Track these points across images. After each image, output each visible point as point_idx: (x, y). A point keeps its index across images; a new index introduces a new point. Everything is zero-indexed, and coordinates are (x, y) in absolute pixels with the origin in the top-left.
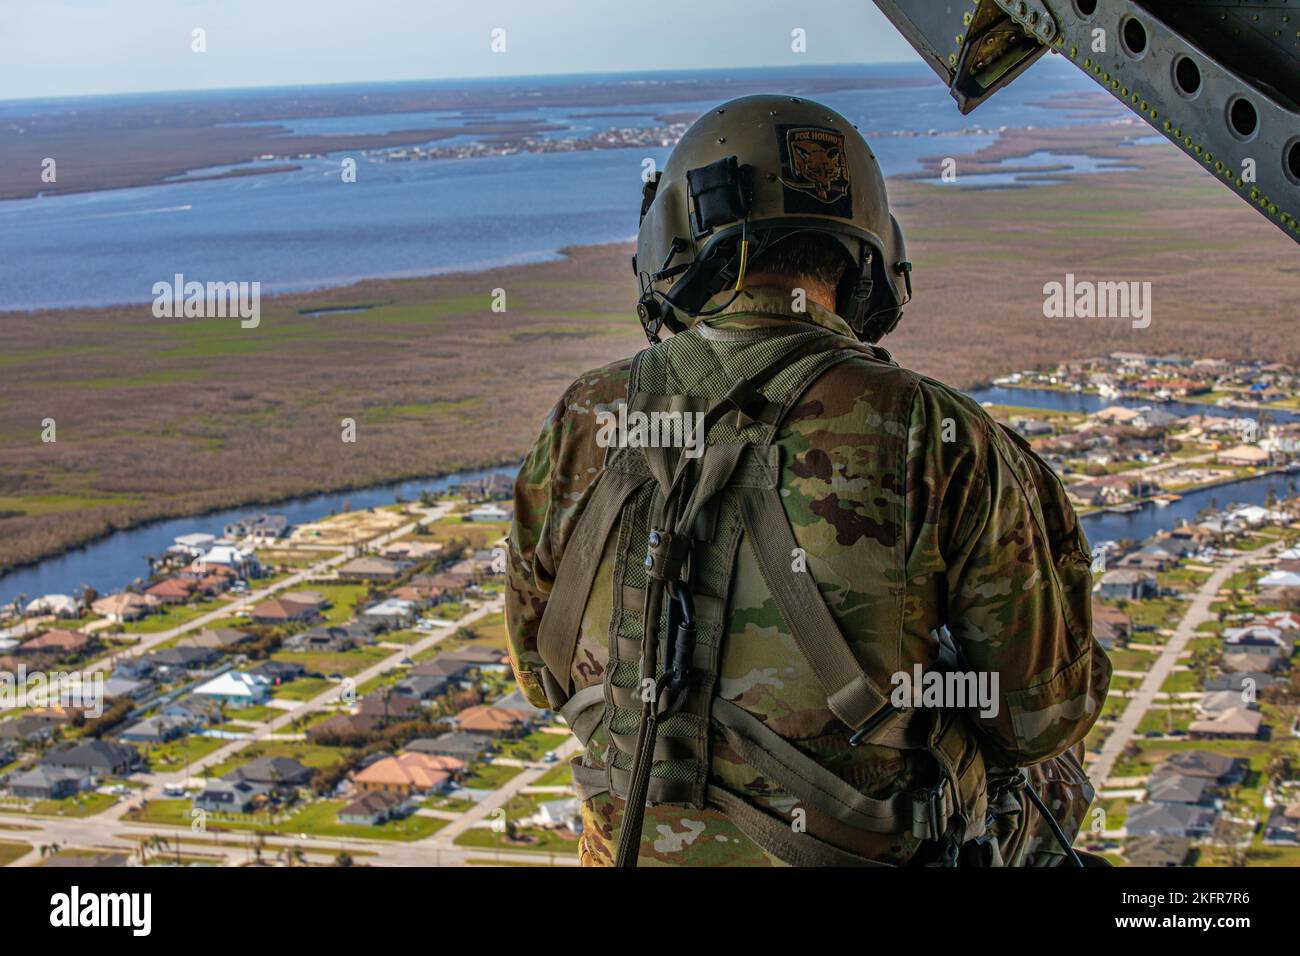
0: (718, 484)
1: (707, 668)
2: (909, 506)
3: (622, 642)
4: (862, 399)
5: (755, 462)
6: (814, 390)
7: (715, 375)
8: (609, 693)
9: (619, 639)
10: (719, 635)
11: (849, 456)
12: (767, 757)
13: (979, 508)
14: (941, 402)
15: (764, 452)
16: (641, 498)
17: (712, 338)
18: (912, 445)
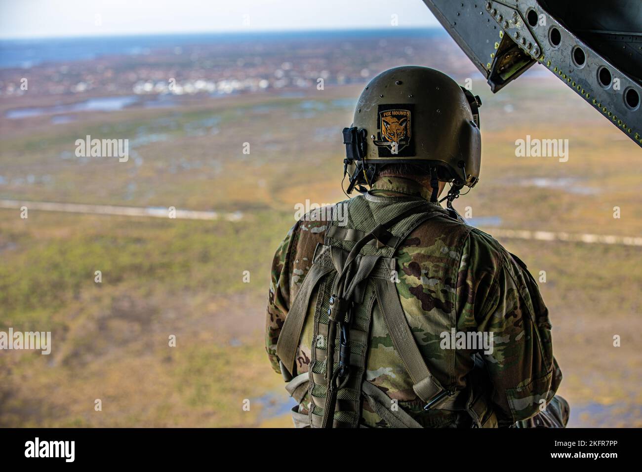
0: (364, 276)
1: (360, 366)
2: (458, 294)
3: (318, 351)
4: (439, 239)
5: (385, 266)
6: (417, 232)
7: (369, 220)
8: (311, 377)
9: (317, 349)
10: (365, 350)
11: (430, 267)
12: (387, 412)
13: (494, 299)
14: (479, 243)
15: (388, 261)
16: (329, 279)
17: (369, 200)
18: (462, 264)
